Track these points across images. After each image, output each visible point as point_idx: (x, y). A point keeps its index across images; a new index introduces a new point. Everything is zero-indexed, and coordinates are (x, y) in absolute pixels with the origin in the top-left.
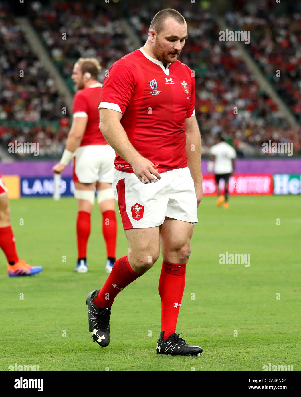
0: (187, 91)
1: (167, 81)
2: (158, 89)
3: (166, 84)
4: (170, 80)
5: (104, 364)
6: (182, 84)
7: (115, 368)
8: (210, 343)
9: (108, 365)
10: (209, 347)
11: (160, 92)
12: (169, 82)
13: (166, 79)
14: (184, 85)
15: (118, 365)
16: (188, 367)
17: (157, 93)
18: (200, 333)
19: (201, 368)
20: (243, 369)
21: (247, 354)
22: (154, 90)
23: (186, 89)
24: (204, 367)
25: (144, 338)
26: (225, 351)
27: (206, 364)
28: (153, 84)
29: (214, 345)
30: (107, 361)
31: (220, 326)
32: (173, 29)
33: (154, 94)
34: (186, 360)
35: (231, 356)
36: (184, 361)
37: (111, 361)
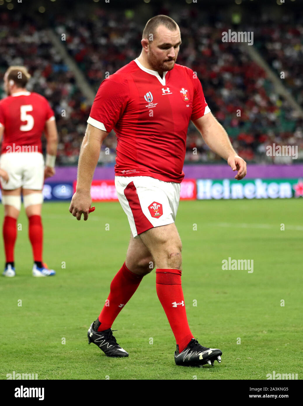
0: (186, 99)
1: (164, 92)
2: (154, 102)
3: (163, 94)
4: (167, 90)
5: (30, 366)
6: (181, 92)
7: (41, 369)
8: (135, 344)
9: (35, 366)
10: (133, 348)
11: (156, 104)
12: (167, 92)
13: (163, 89)
14: (183, 93)
15: (44, 367)
16: (112, 368)
17: (153, 106)
18: (124, 334)
19: (126, 368)
20: (166, 369)
21: (170, 355)
22: (150, 103)
23: (186, 97)
24: (128, 367)
25: (70, 339)
26: (148, 352)
27: (130, 364)
28: (149, 97)
29: (138, 346)
30: (33, 363)
31: (144, 328)
32: (165, 37)
33: (150, 107)
34: (111, 361)
35: (155, 357)
36: (109, 362)
37: (37, 363)
